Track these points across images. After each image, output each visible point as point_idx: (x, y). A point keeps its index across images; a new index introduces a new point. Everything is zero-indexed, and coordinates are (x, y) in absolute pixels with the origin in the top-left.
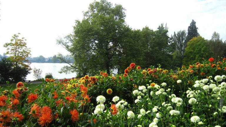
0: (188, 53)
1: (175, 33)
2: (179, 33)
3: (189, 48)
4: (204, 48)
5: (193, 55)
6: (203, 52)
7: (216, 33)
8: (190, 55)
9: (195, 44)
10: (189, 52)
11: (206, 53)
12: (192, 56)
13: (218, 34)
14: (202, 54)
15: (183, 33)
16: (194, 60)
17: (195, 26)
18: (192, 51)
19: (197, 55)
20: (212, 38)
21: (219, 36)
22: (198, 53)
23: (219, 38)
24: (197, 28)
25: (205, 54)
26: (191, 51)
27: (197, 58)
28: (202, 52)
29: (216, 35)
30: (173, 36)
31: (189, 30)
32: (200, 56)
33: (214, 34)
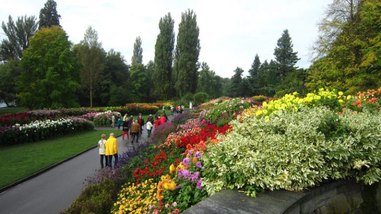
0: (29, 61)
1: (10, 18)
2: (22, 21)
3: (33, 51)
4: (64, 52)
5: (41, 66)
6: (63, 61)
7: (93, 30)
8: (34, 66)
9: (46, 42)
10: (31, 59)
11: (69, 64)
12: (37, 70)
13: (95, 32)
14: (62, 66)
15: (30, 22)
16: (43, 79)
17: (55, 12)
18: (39, 57)
19: (50, 68)
20: (85, 38)
21: (96, 35)
22: (53, 64)
23: (96, 39)
24: (59, 16)
25: (68, 67)
26: (35, 56)
27: (48, 73)
28: (61, 62)
29: (92, 33)
30: (6, 25)
31: (41, 16)
32: (56, 70)
33: (89, 31)
